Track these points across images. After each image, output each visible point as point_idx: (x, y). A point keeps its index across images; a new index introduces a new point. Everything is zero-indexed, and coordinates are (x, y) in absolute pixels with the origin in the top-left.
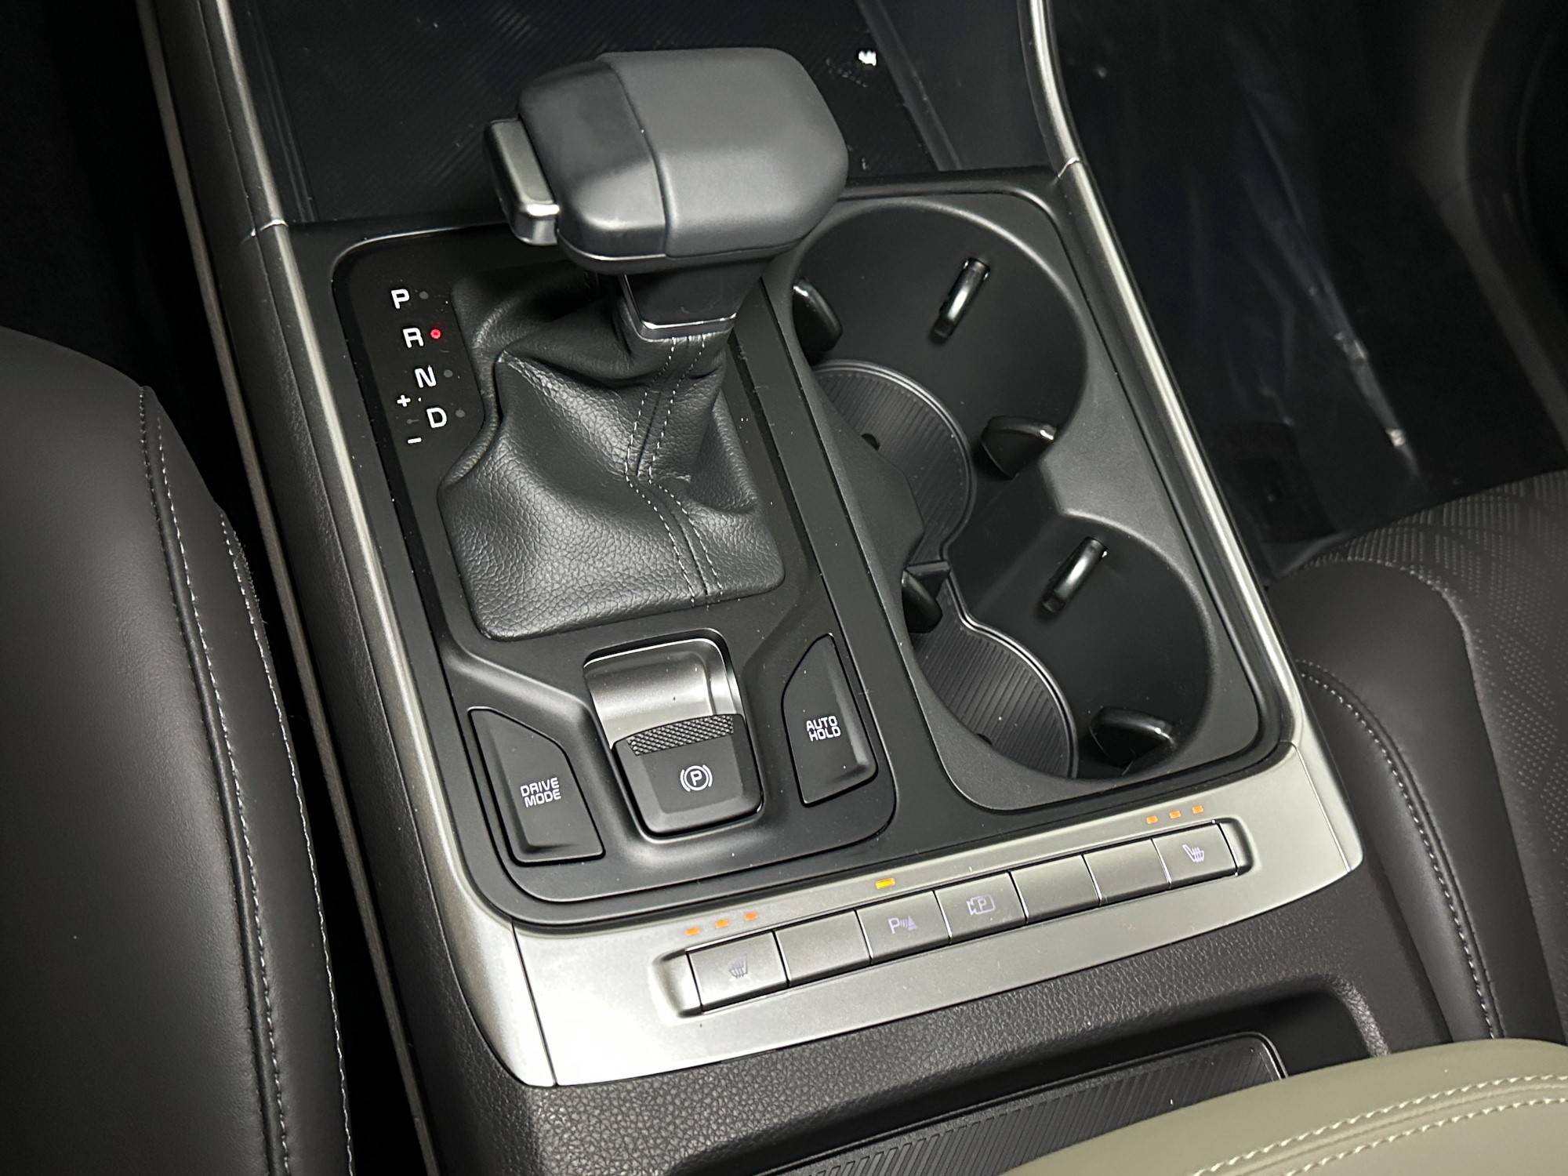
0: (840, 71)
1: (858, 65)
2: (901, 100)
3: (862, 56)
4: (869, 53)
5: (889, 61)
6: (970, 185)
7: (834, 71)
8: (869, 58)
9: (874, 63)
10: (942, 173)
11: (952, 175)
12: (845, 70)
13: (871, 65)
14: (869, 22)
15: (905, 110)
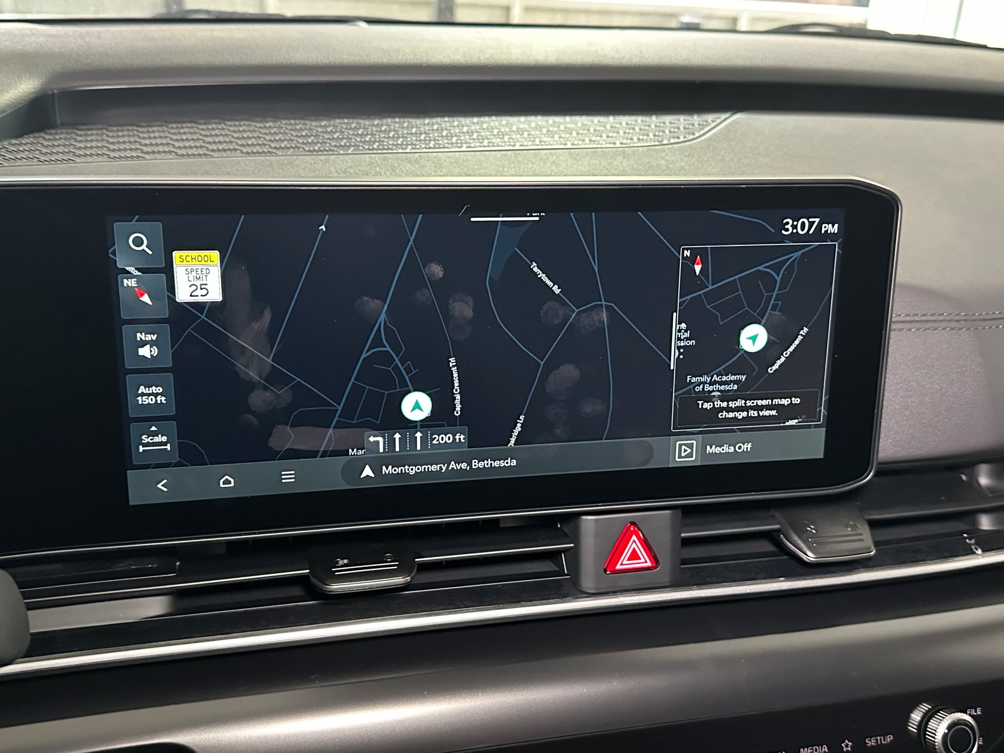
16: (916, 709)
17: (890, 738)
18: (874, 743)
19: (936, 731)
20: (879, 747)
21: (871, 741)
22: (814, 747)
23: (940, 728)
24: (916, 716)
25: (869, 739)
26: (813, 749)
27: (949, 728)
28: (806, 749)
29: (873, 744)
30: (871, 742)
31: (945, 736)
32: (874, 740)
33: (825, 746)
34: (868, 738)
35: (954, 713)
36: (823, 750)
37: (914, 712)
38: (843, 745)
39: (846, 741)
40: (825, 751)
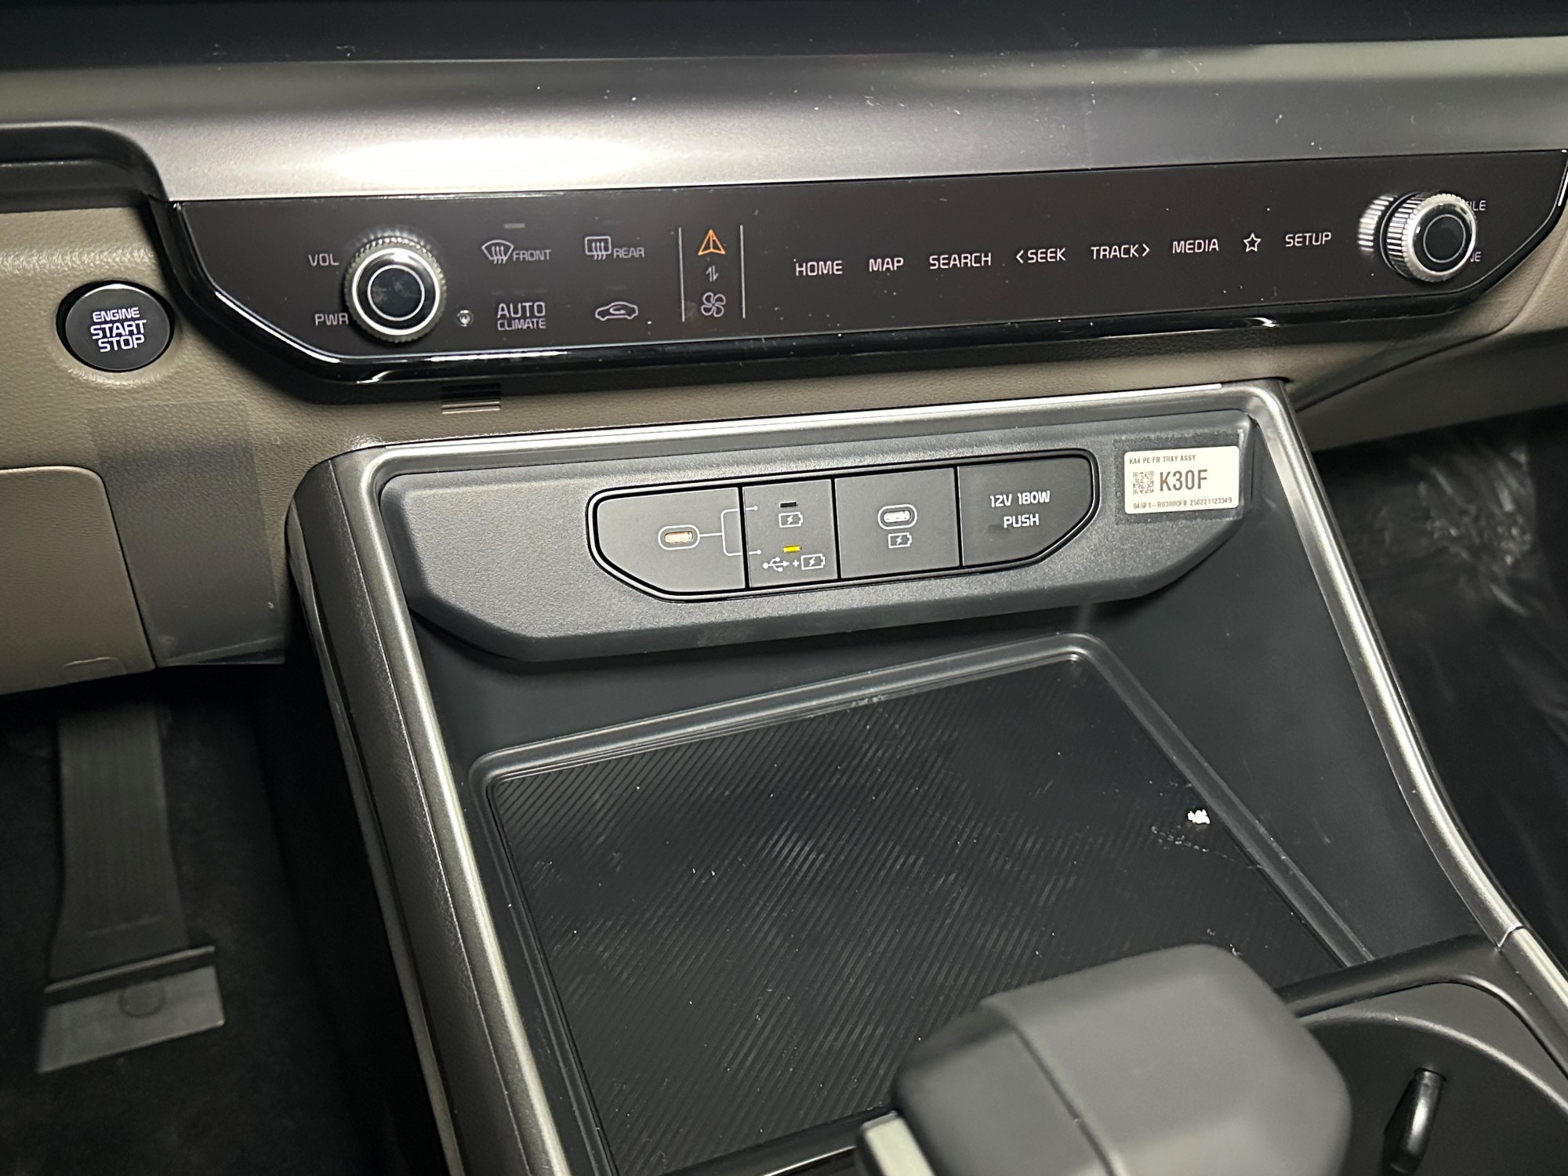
0: (1171, 838)
1: (1189, 825)
2: (1254, 862)
3: (1191, 816)
4: (1198, 812)
5: (1224, 815)
6: (1396, 979)
7: (1165, 840)
8: (1200, 817)
9: (1208, 821)
10: (1351, 969)
11: (1365, 971)
12: (1177, 836)
13: (1205, 823)
14: (1189, 776)
15: (1261, 872)
16: (1370, 208)
17: (1326, 237)
18: (1298, 242)
19: (1402, 234)
20: (1306, 249)
21: (1294, 239)
22: (1197, 241)
23: (1407, 228)
24: (1368, 223)
25: (1291, 235)
26: (1194, 244)
27: (1424, 223)
28: (1182, 242)
29: (1296, 244)
30: (1293, 241)
31: (1418, 241)
32: (1299, 237)
33: (1215, 240)
34: (1290, 233)
35: (1430, 196)
36: (1212, 247)
37: (1366, 215)
38: (1245, 241)
39: (1253, 235)
40: (1214, 249)
